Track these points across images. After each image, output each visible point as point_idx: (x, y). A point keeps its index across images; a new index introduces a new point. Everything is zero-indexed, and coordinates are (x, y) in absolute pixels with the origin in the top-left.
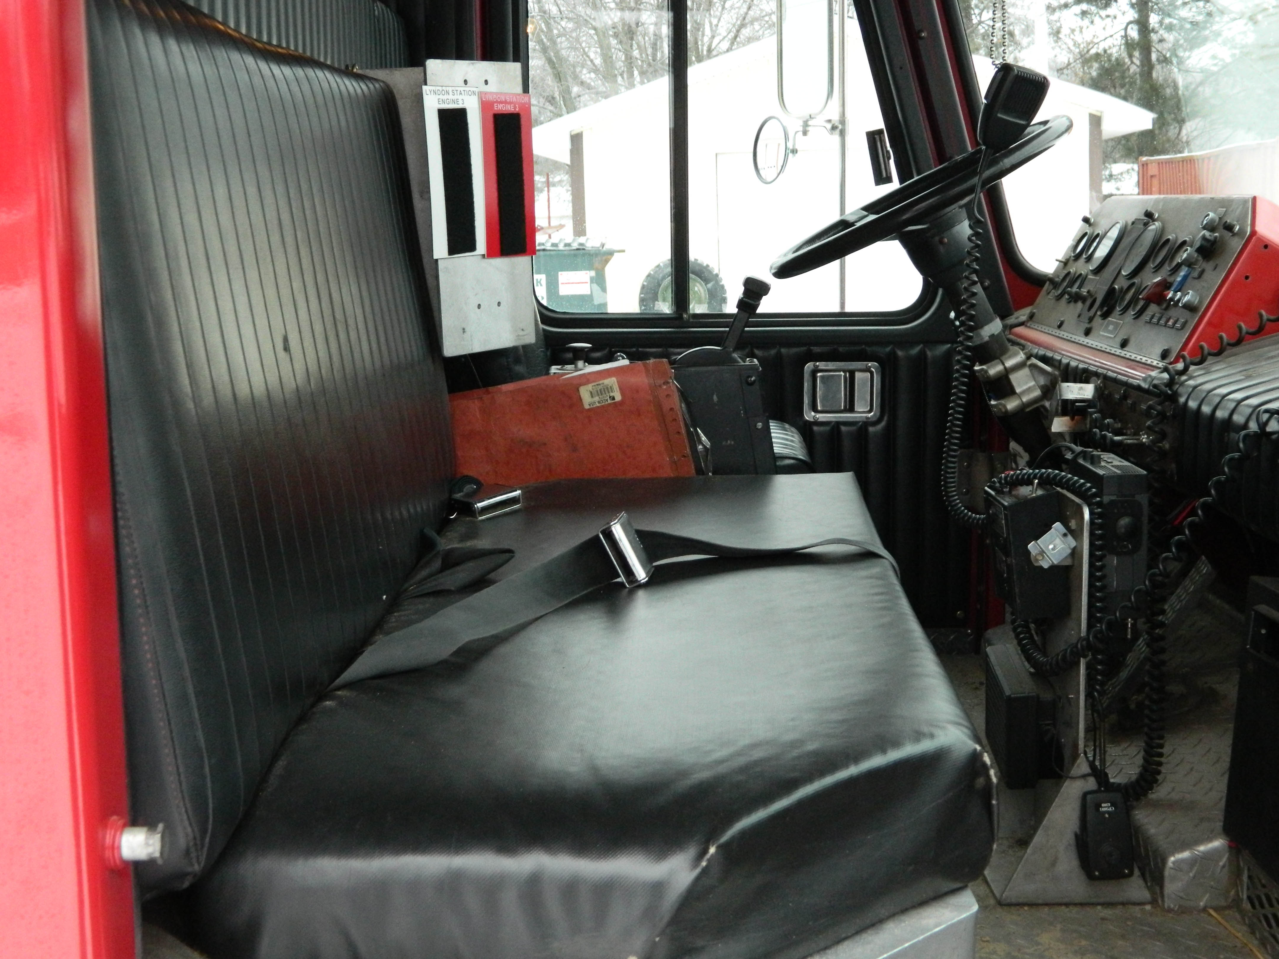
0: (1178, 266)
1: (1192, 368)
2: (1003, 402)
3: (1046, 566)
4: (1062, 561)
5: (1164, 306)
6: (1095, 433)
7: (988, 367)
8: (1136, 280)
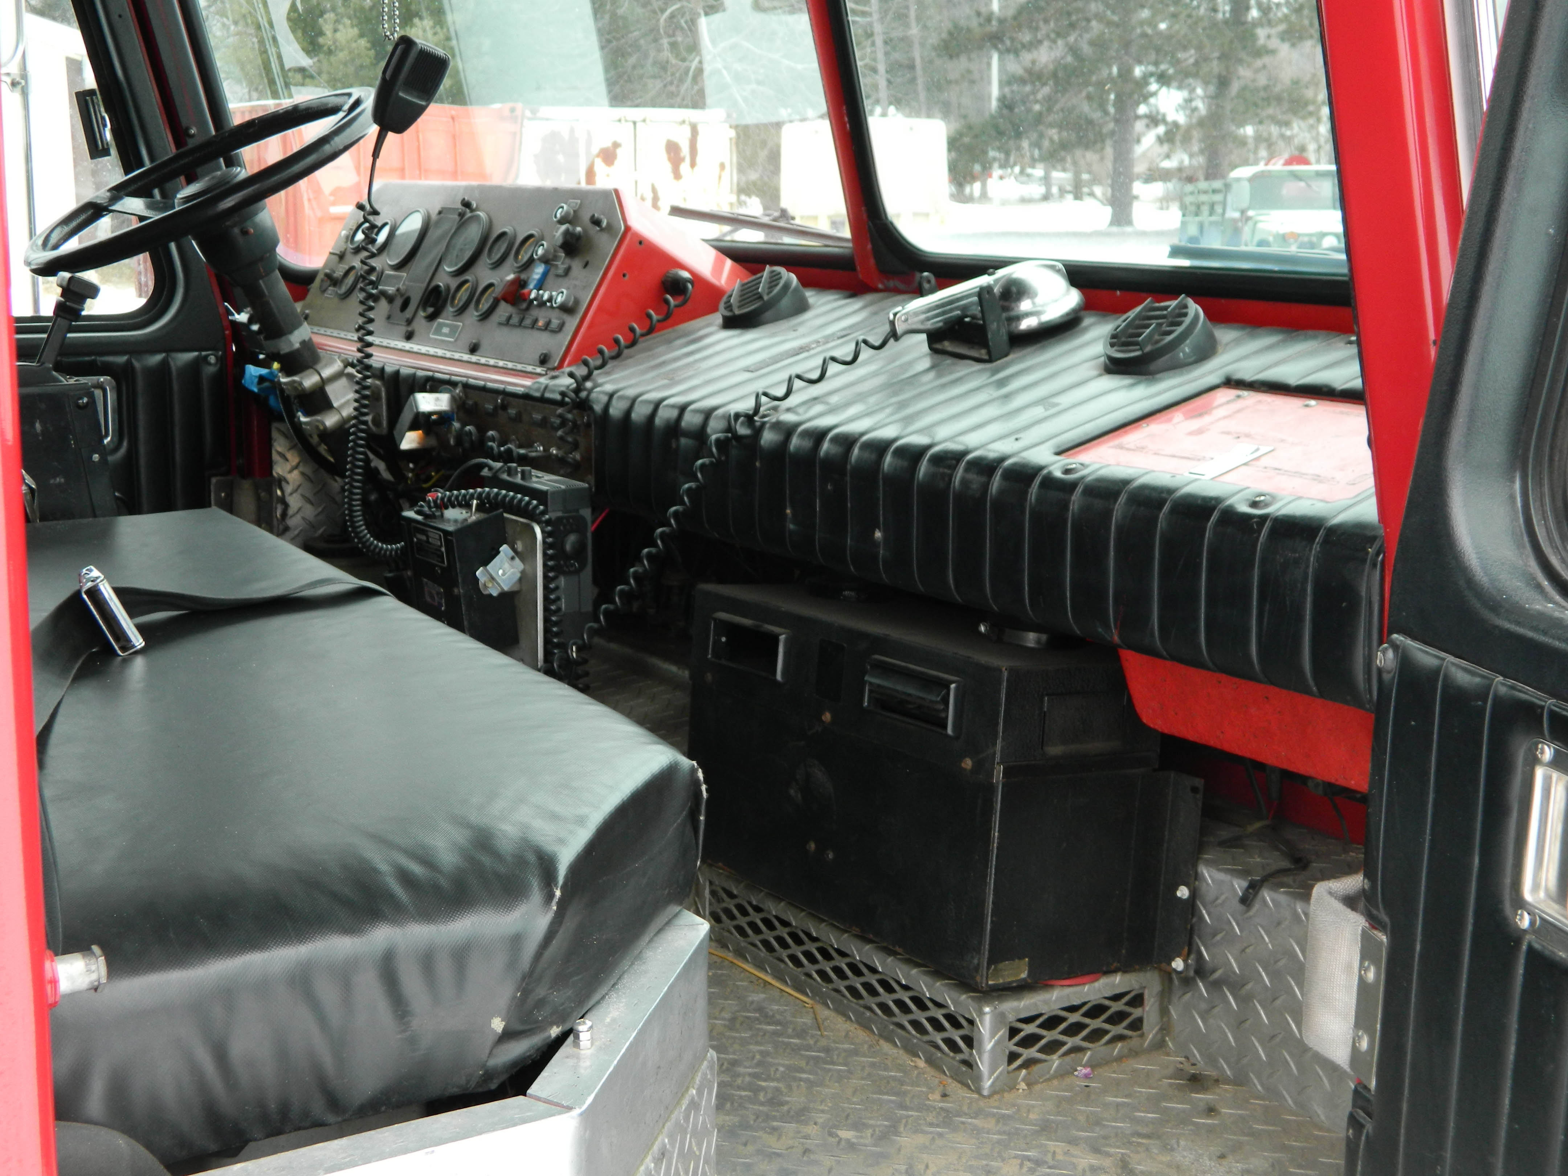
0: (531, 262)
1: (596, 372)
2: (319, 418)
3: (495, 593)
4: (512, 586)
5: (524, 305)
6: (492, 448)
7: (302, 378)
8: (467, 276)
